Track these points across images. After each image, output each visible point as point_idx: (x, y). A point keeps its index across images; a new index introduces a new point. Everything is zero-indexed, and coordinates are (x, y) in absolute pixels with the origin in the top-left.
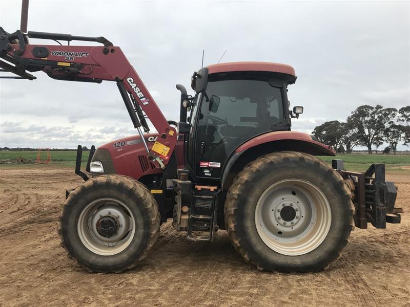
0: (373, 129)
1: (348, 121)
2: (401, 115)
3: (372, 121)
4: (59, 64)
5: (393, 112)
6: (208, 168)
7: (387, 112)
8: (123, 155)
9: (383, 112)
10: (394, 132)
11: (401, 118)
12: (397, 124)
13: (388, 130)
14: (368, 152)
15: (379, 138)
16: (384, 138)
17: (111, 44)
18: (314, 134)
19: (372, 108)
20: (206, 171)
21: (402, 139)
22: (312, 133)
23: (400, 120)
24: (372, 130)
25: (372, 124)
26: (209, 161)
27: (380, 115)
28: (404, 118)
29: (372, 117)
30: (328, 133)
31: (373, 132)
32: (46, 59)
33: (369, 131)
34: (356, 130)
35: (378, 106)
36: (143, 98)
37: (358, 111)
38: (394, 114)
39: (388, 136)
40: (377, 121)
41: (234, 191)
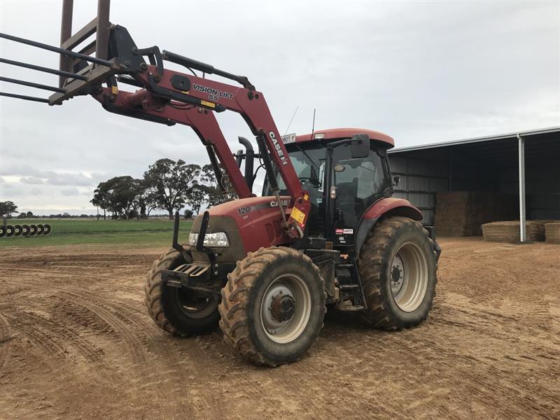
0: (175, 189)
1: (145, 177)
2: (204, 173)
3: (175, 179)
4: (203, 103)
5: (197, 170)
6: (343, 235)
7: (191, 169)
8: (250, 224)
9: (187, 169)
10: (197, 193)
11: (205, 178)
12: (200, 183)
13: (190, 190)
14: (168, 218)
15: (181, 201)
16: (186, 201)
17: (253, 88)
18: (97, 193)
19: (174, 163)
20: (341, 238)
21: (205, 201)
22: (95, 191)
23: (203, 179)
24: (173, 190)
25: (173, 183)
26: (343, 228)
27: (183, 171)
28: (207, 177)
29: (174, 174)
30: (118, 192)
31: (175, 192)
32: (187, 93)
33: (170, 191)
34: (154, 190)
35: (180, 160)
36: (282, 156)
37: (157, 165)
38: (197, 172)
39: (190, 198)
40: (179, 179)
41: (374, 256)
